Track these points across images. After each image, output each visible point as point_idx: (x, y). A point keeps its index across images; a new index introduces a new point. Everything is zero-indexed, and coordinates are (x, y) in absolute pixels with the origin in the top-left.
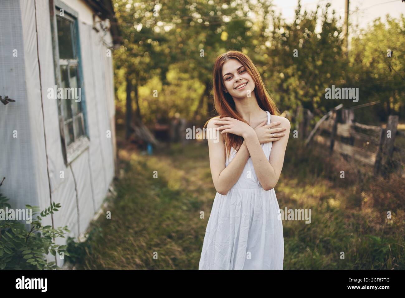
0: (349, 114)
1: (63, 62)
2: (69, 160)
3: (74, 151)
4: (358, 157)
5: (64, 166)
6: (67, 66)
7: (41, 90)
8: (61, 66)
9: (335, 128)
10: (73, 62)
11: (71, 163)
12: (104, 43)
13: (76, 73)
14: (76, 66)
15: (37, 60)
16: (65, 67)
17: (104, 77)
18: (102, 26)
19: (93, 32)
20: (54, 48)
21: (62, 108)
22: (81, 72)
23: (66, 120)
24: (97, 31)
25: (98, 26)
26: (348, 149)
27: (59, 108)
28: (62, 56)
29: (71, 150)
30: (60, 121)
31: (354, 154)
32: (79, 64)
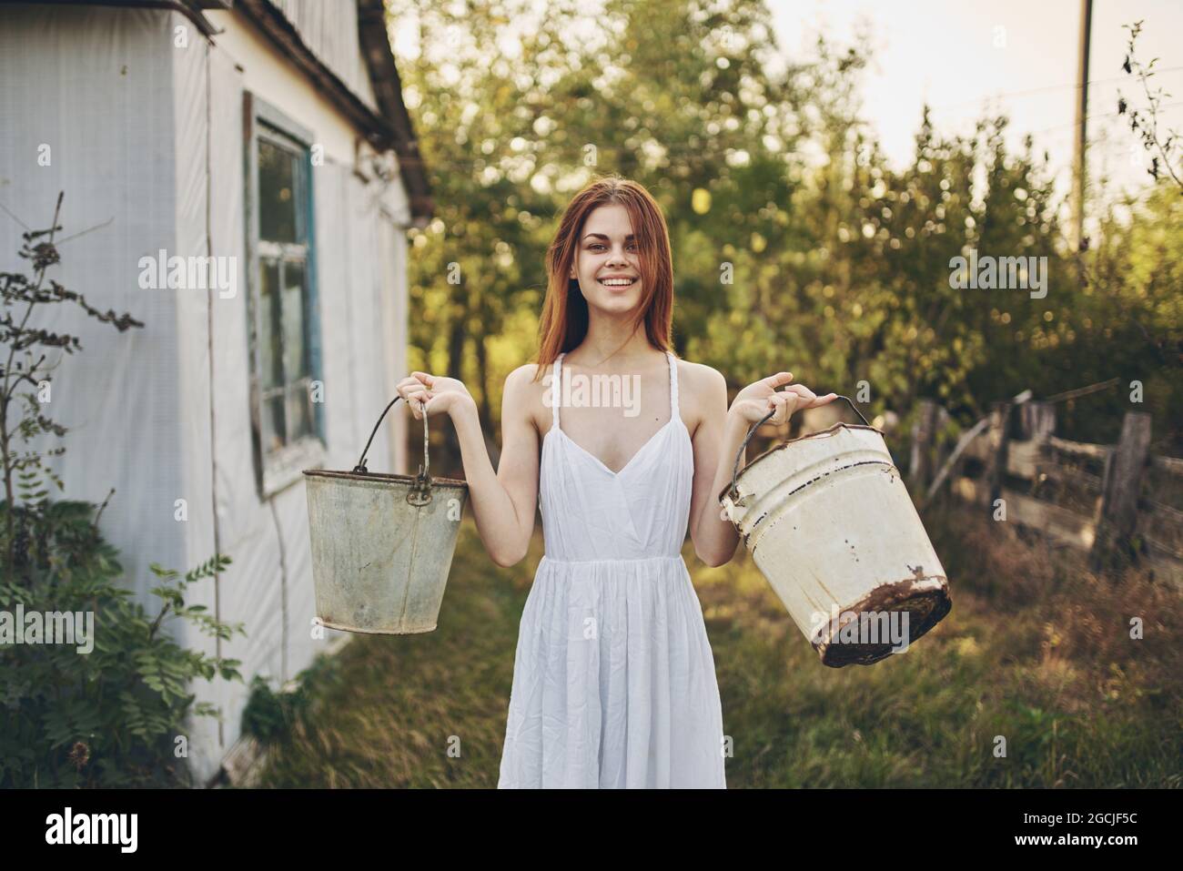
0: (1040, 414)
1: (270, 250)
2: (270, 485)
3: (283, 468)
4: (1054, 530)
5: (256, 500)
6: (278, 259)
7: (210, 304)
8: (263, 259)
9: (1003, 454)
10: (294, 252)
11: (273, 495)
12: (385, 213)
13: (300, 277)
14: (302, 263)
15: (203, 238)
16: (272, 263)
17: (378, 298)
18: (376, 169)
19: (354, 183)
20: (247, 213)
21: (259, 357)
22: (314, 276)
23: (267, 389)
24: (365, 180)
25: (367, 168)
26: (1033, 512)
27: (252, 357)
28: (268, 233)
29: (277, 465)
30: (253, 387)
31: (1047, 524)
32: (311, 257)
